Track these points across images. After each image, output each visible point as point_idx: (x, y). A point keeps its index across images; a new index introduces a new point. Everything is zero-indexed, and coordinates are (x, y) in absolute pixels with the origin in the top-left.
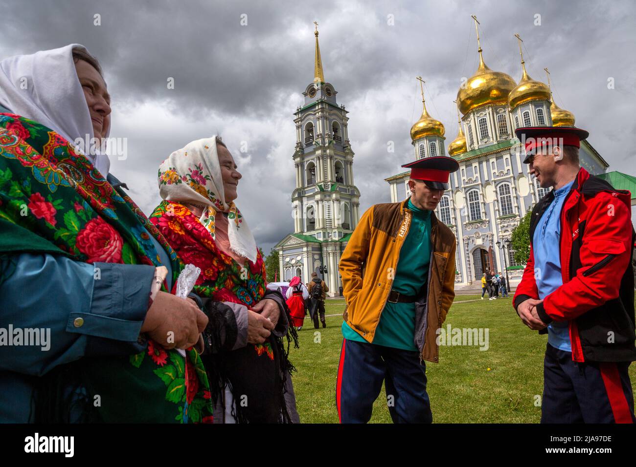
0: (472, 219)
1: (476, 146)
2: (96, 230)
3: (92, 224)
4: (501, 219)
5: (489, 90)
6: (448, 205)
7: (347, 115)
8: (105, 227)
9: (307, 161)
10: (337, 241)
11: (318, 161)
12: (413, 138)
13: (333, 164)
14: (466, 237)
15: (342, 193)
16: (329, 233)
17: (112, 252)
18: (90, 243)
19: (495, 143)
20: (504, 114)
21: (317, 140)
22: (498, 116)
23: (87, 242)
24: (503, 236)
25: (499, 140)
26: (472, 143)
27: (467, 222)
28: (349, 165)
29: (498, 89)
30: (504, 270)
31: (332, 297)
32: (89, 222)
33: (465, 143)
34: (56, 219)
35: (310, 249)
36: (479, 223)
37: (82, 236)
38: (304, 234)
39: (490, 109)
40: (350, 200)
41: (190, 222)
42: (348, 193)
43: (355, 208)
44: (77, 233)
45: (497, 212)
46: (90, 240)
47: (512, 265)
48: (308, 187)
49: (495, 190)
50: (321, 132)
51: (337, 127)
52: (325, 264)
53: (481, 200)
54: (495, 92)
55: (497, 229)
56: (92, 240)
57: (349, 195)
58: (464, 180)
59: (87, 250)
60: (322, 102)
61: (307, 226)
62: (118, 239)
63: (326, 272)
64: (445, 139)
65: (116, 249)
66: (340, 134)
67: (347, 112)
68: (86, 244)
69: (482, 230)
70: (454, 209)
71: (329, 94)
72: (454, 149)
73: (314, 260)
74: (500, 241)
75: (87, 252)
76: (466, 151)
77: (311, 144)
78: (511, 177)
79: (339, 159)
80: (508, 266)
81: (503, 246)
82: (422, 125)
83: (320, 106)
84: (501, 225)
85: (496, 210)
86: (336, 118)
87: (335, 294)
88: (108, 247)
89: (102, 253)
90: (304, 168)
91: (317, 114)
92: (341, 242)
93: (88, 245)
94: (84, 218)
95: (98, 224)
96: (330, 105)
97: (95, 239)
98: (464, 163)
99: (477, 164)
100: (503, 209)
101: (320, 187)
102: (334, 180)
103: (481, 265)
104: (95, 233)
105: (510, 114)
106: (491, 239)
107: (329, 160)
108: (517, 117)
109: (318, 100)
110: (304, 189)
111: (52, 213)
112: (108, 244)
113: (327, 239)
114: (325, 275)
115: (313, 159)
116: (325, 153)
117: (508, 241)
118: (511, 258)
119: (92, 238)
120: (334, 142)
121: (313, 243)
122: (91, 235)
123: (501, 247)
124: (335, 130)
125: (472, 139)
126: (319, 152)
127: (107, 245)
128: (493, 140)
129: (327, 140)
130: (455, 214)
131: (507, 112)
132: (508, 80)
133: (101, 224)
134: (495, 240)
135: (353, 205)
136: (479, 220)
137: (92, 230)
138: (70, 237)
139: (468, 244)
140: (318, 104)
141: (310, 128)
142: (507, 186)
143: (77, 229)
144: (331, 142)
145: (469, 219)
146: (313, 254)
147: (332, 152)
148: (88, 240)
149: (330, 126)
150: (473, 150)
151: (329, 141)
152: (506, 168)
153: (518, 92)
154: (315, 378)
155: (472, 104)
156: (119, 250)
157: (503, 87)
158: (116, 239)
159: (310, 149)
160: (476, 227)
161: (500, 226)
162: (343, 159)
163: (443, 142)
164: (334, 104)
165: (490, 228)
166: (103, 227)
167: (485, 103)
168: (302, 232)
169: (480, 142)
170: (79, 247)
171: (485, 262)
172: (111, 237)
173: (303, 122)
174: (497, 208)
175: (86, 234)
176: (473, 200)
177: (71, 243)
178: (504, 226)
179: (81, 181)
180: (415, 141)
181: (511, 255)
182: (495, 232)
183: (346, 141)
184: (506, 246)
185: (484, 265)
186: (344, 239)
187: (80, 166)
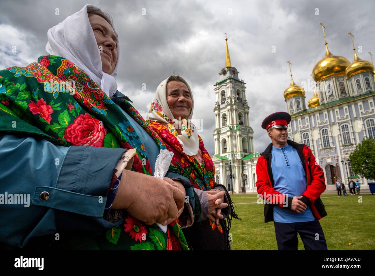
0: (324, 146)
1: (325, 102)
2: (83, 123)
3: (79, 119)
4: (343, 146)
5: (333, 67)
6: (308, 138)
7: (245, 85)
8: (90, 121)
9: (222, 113)
10: (240, 160)
11: (228, 112)
12: (285, 98)
13: (237, 114)
14: (321, 157)
15: (243, 131)
16: (235, 155)
17: (94, 141)
18: (76, 134)
19: (338, 99)
20: (343, 81)
21: (227, 100)
22: (339, 83)
23: (73, 133)
24: (345, 157)
25: (340, 97)
26: (323, 100)
27: (321, 148)
28: (246, 115)
29: (339, 66)
30: (346, 179)
31: (237, 193)
32: (78, 118)
33: (318, 100)
34: (51, 117)
35: (224, 164)
36: (329, 148)
37: (69, 129)
38: (220, 155)
39: (334, 79)
40: (247, 135)
41: (166, 133)
42: (246, 131)
43: (251, 140)
44: (66, 126)
45: (341, 142)
46: (76, 131)
47: (351, 176)
48: (222, 128)
49: (338, 128)
50: (230, 96)
51: (239, 92)
52: (233, 173)
53: (329, 135)
54: (337, 68)
55: (341, 153)
56: (78, 132)
57: (247, 132)
58: (318, 122)
59: (72, 140)
60: (230, 78)
61: (222, 151)
62: (101, 130)
63: (234, 178)
64: (305, 97)
65: (99, 139)
66: (241, 96)
67: (245, 84)
68: (72, 135)
69: (331, 153)
70: (313, 140)
71: (234, 73)
72: (311, 104)
73: (226, 171)
74: (344, 160)
75: (73, 142)
76: (319, 105)
77: (224, 103)
78: (349, 120)
79: (241, 111)
80: (349, 176)
81: (346, 164)
82: (291, 90)
83: (229, 81)
84: (344, 150)
85: (340, 141)
86: (238, 87)
87: (239, 191)
88: (91, 137)
89: (85, 142)
90: (220, 117)
91: (227, 85)
92: (243, 160)
93: (73, 136)
94: (74, 115)
95: (84, 119)
96: (235, 80)
97: (80, 131)
98: (318, 112)
99: (326, 113)
100: (344, 140)
101: (230, 127)
102: (238, 123)
103: (331, 175)
104: (81, 126)
105: (347, 81)
106: (337, 159)
107: (234, 112)
108: (352, 83)
109: (228, 77)
110: (220, 128)
111: (49, 112)
112: (91, 134)
113: (234, 158)
114: (233, 179)
115: (225, 111)
116: (232, 108)
117: (348, 160)
118: (351, 171)
119: (77, 130)
120: (238, 101)
121: (225, 161)
122: (77, 128)
123: (344, 164)
124: (238, 94)
125: (323, 98)
126: (229, 107)
127: (90, 136)
128: (336, 97)
129: (233, 100)
130: (313, 143)
131: (345, 80)
132: (345, 60)
133: (87, 119)
134: (340, 160)
135: (249, 138)
136: (329, 147)
137: (79, 124)
138: (60, 130)
139: (322, 162)
140: (228, 79)
141: (223, 94)
142: (347, 127)
143: (67, 124)
144: (236, 101)
145: (322, 147)
146: (226, 167)
147: (237, 107)
148: (74, 132)
149: (235, 92)
150: (323, 104)
151: (234, 101)
152: (346, 115)
153: (351, 68)
154: (233, 243)
155: (322, 76)
156: (100, 139)
157: (342, 65)
158: (99, 130)
159: (224, 105)
160: (327, 151)
161: (342, 151)
162: (242, 111)
163: (304, 99)
164: (237, 79)
165: (336, 152)
166: (88, 121)
167: (330, 75)
168: (219, 154)
169: (328, 99)
170: (66, 137)
171: (334, 173)
172: (95, 129)
173: (219, 90)
174: (340, 139)
175: (74, 127)
176: (324, 135)
177: (60, 134)
178: (345, 151)
179: (81, 91)
180: (287, 99)
181: (350, 169)
182: (339, 154)
183: (244, 100)
184: (347, 163)
185: (333, 175)
186: (244, 158)
187: (81, 80)
